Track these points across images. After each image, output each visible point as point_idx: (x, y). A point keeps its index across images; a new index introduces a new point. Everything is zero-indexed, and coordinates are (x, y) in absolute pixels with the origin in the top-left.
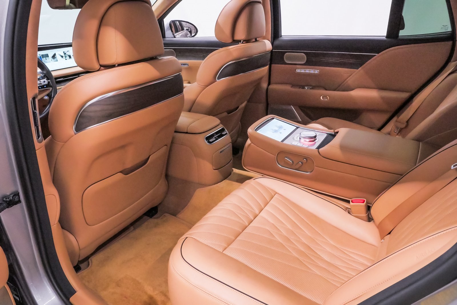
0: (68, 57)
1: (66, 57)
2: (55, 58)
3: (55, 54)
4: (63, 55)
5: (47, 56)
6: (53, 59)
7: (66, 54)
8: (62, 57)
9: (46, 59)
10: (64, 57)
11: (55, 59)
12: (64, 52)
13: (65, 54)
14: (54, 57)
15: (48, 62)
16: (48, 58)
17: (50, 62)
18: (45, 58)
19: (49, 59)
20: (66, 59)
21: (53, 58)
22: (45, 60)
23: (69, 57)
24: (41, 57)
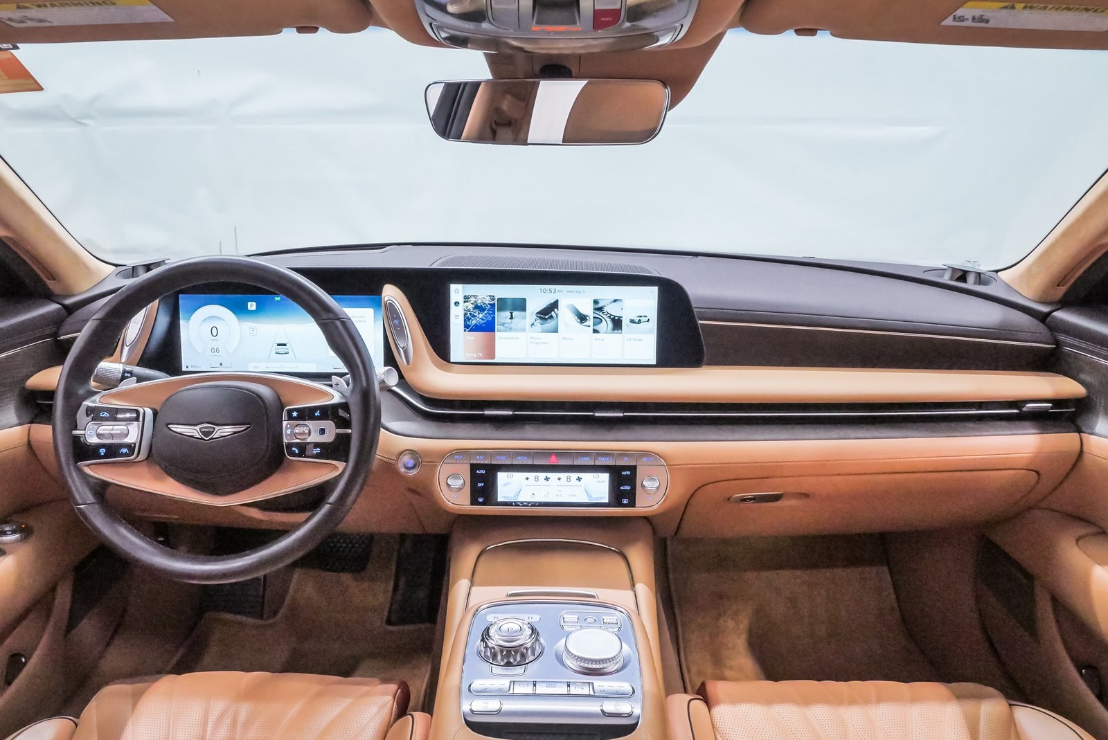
0: (606, 325)
1: (598, 321)
2: (551, 317)
3: (554, 305)
4: (588, 310)
5: (521, 305)
6: (539, 321)
7: (605, 310)
8: (582, 318)
9: (512, 318)
10: (590, 322)
11: (550, 324)
12: (596, 302)
13: (600, 309)
14: (547, 313)
15: (516, 330)
16: (522, 313)
17: (523, 330)
18: (508, 314)
19: (525, 318)
20: (595, 331)
21: (540, 318)
22: (506, 318)
23: (610, 324)
24: (493, 305)
